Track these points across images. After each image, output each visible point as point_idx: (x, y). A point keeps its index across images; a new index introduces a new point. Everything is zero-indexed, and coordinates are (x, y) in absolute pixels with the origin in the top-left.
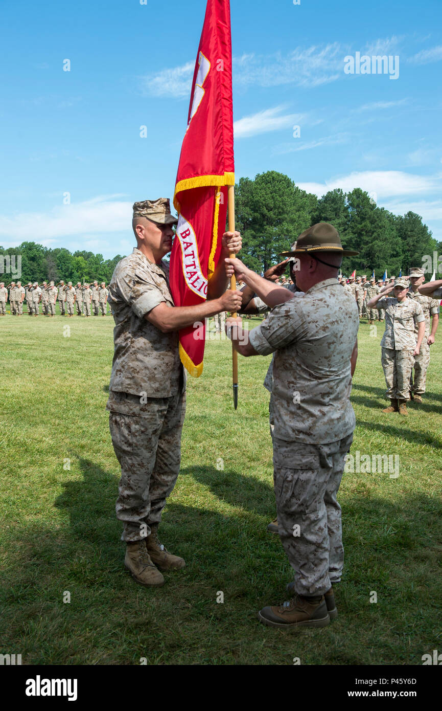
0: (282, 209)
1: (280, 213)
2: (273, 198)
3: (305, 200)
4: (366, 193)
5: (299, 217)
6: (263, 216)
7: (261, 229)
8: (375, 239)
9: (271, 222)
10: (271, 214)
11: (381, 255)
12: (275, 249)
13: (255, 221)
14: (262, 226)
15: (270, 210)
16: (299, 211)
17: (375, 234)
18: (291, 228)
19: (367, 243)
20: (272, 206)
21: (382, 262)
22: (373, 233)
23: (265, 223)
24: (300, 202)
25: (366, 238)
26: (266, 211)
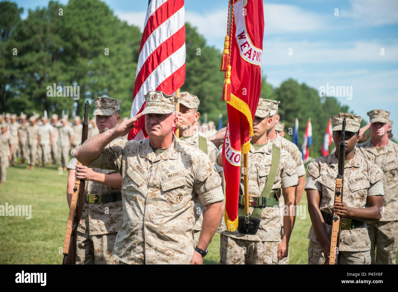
0: (99, 40)
1: (96, 45)
2: (88, 26)
3: (125, 31)
4: (195, 28)
5: (118, 50)
6: (76, 46)
7: (73, 61)
8: (205, 80)
9: (84, 55)
10: (85, 45)
11: (211, 98)
12: (89, 85)
13: (66, 52)
14: (74, 58)
15: (84, 39)
16: (117, 42)
17: (205, 75)
18: (108, 62)
19: (196, 84)
20: (86, 35)
21: (212, 106)
22: (203, 72)
23: (78, 54)
24: (120, 33)
25: (195, 79)
26: (78, 40)
